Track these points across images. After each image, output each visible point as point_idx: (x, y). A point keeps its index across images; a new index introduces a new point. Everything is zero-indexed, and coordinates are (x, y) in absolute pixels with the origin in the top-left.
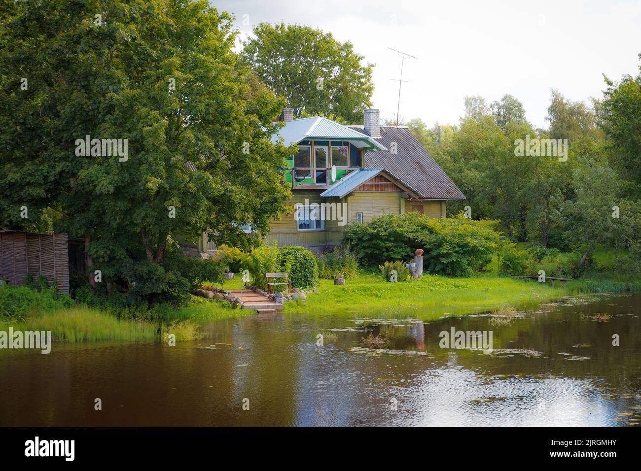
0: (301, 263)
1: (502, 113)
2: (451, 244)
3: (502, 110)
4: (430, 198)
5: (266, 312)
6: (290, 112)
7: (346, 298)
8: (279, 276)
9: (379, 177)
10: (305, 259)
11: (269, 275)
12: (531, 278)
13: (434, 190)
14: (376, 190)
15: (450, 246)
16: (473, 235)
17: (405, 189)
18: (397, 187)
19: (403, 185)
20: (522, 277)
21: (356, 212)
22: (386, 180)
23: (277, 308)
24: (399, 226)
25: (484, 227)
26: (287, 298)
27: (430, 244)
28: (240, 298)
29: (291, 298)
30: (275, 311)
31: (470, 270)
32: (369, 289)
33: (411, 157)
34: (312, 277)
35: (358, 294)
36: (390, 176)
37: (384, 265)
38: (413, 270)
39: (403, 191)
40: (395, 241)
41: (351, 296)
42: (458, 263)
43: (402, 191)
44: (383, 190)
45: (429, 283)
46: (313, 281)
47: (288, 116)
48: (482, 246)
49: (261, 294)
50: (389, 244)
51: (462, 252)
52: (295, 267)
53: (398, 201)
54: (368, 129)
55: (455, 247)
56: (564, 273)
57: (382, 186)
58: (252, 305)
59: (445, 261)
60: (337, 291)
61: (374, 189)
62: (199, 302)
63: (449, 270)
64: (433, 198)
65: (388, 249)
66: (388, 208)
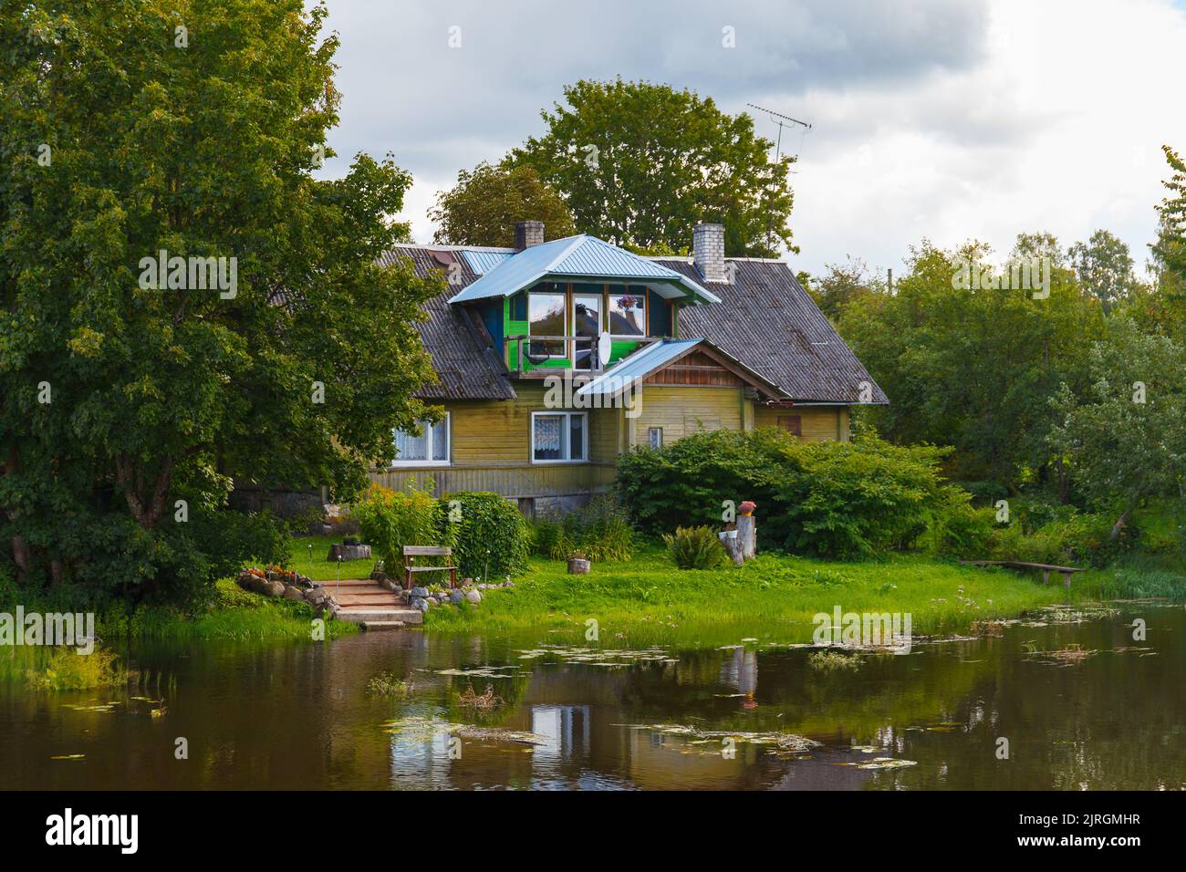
0: (485, 526)
1: (1090, 265)
2: (826, 491)
3: (1091, 259)
4: (811, 401)
5: (384, 628)
6: (539, 228)
7: (571, 601)
8: (433, 554)
9: (694, 356)
10: (496, 519)
11: (409, 550)
12: (1002, 564)
13: (823, 385)
14: (691, 383)
15: (825, 496)
16: (877, 474)
17: (752, 382)
18: (737, 377)
19: (749, 373)
20: (983, 563)
21: (648, 426)
22: (713, 363)
23: (410, 620)
24: (728, 456)
25: (918, 461)
26: (439, 599)
27: (785, 490)
28: (333, 598)
29: (448, 599)
30: (402, 627)
31: (866, 546)
32: (626, 583)
33: (786, 319)
34: (510, 556)
35: (599, 593)
36: (720, 354)
37: (674, 534)
38: (734, 545)
39: (750, 385)
40: (716, 486)
41: (582, 596)
42: (844, 532)
43: (746, 384)
44: (706, 383)
45: (764, 572)
46: (511, 564)
47: (533, 237)
48: (890, 497)
49: (390, 588)
50: (703, 492)
51: (849, 509)
52: (471, 535)
53: (738, 405)
54: (700, 263)
55: (835, 499)
56: (1076, 556)
57: (704, 373)
58: (353, 612)
59: (810, 528)
60: (554, 587)
61: (688, 380)
62: (249, 604)
63: (823, 547)
64: (819, 401)
65: (702, 502)
66: (717, 418)
